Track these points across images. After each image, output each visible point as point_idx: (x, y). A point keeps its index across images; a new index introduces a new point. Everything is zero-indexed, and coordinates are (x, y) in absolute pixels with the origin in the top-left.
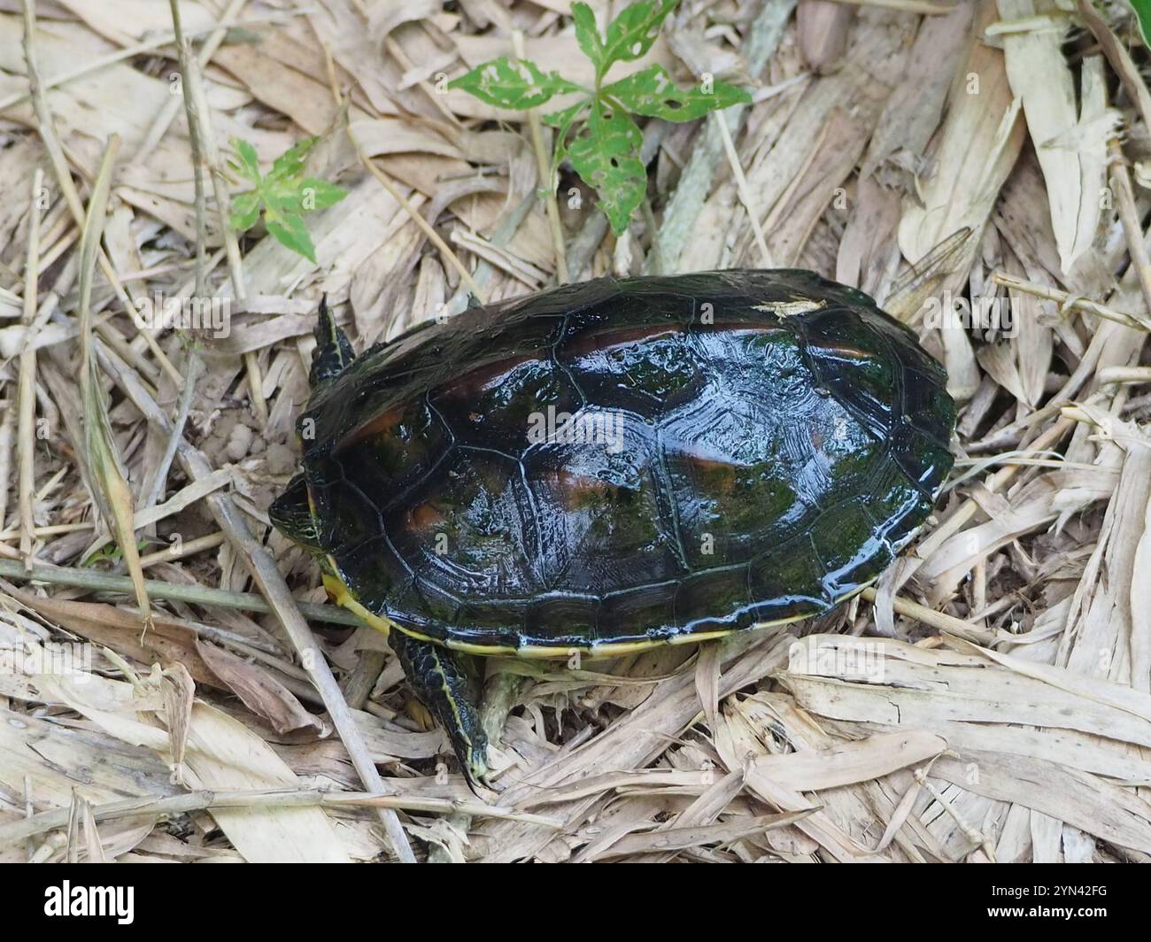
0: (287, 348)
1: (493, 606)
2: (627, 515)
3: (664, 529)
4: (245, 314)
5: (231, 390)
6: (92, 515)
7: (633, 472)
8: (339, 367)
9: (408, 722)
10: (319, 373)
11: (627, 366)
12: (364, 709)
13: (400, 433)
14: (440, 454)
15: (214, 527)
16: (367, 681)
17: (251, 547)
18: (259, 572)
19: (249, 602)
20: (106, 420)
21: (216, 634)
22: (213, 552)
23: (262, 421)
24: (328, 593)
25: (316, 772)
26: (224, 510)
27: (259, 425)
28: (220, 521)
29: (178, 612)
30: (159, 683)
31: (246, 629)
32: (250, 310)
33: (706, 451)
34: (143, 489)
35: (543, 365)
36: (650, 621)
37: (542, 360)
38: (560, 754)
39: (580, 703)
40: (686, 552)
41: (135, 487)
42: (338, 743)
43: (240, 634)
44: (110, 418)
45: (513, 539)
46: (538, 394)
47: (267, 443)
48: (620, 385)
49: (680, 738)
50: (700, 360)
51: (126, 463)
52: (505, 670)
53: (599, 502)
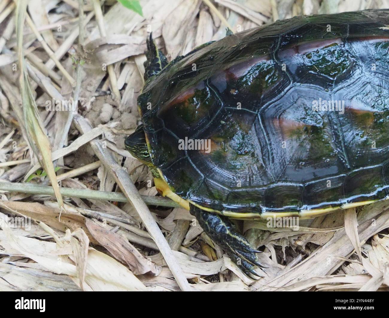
0: (130, 62)
1: (247, 192)
2: (317, 140)
3: (337, 147)
4: (106, 44)
5: (101, 86)
6: (29, 155)
7: (319, 117)
8: (160, 70)
9: (203, 257)
10: (149, 73)
11: (314, 61)
12: (180, 251)
13: (193, 102)
14: (215, 112)
15: (95, 158)
16: (181, 236)
17: (116, 167)
18: (120, 180)
19: (116, 197)
20: (35, 104)
21: (98, 215)
22: (94, 172)
23: (118, 102)
24: (158, 190)
25: (156, 284)
26: (100, 149)
27: (117, 103)
28: (99, 155)
29: (78, 204)
30: (70, 240)
31: (115, 212)
32: (109, 43)
33: (357, 105)
34: (55, 140)
35: (268, 62)
36: (330, 197)
37: (268, 59)
38: (285, 270)
39: (295, 243)
40: (349, 159)
41: (52, 139)
42: (167, 269)
43: (111, 214)
44: (36, 104)
45: (256, 156)
46: (267, 78)
47: (121, 113)
48: (310, 72)
49: (349, 258)
50: (353, 57)
51: (46, 127)
52: (254, 227)
53: (301, 134)
